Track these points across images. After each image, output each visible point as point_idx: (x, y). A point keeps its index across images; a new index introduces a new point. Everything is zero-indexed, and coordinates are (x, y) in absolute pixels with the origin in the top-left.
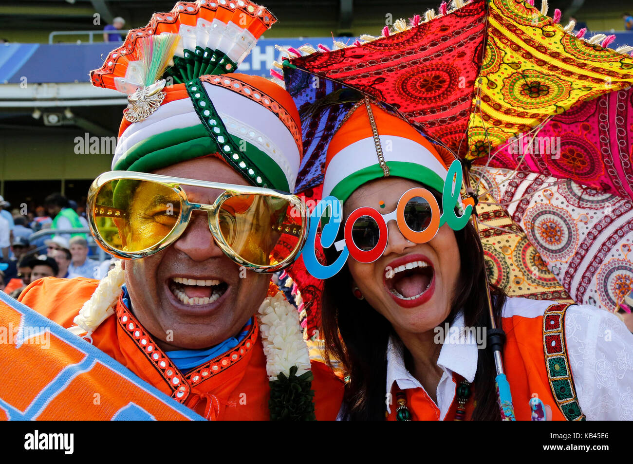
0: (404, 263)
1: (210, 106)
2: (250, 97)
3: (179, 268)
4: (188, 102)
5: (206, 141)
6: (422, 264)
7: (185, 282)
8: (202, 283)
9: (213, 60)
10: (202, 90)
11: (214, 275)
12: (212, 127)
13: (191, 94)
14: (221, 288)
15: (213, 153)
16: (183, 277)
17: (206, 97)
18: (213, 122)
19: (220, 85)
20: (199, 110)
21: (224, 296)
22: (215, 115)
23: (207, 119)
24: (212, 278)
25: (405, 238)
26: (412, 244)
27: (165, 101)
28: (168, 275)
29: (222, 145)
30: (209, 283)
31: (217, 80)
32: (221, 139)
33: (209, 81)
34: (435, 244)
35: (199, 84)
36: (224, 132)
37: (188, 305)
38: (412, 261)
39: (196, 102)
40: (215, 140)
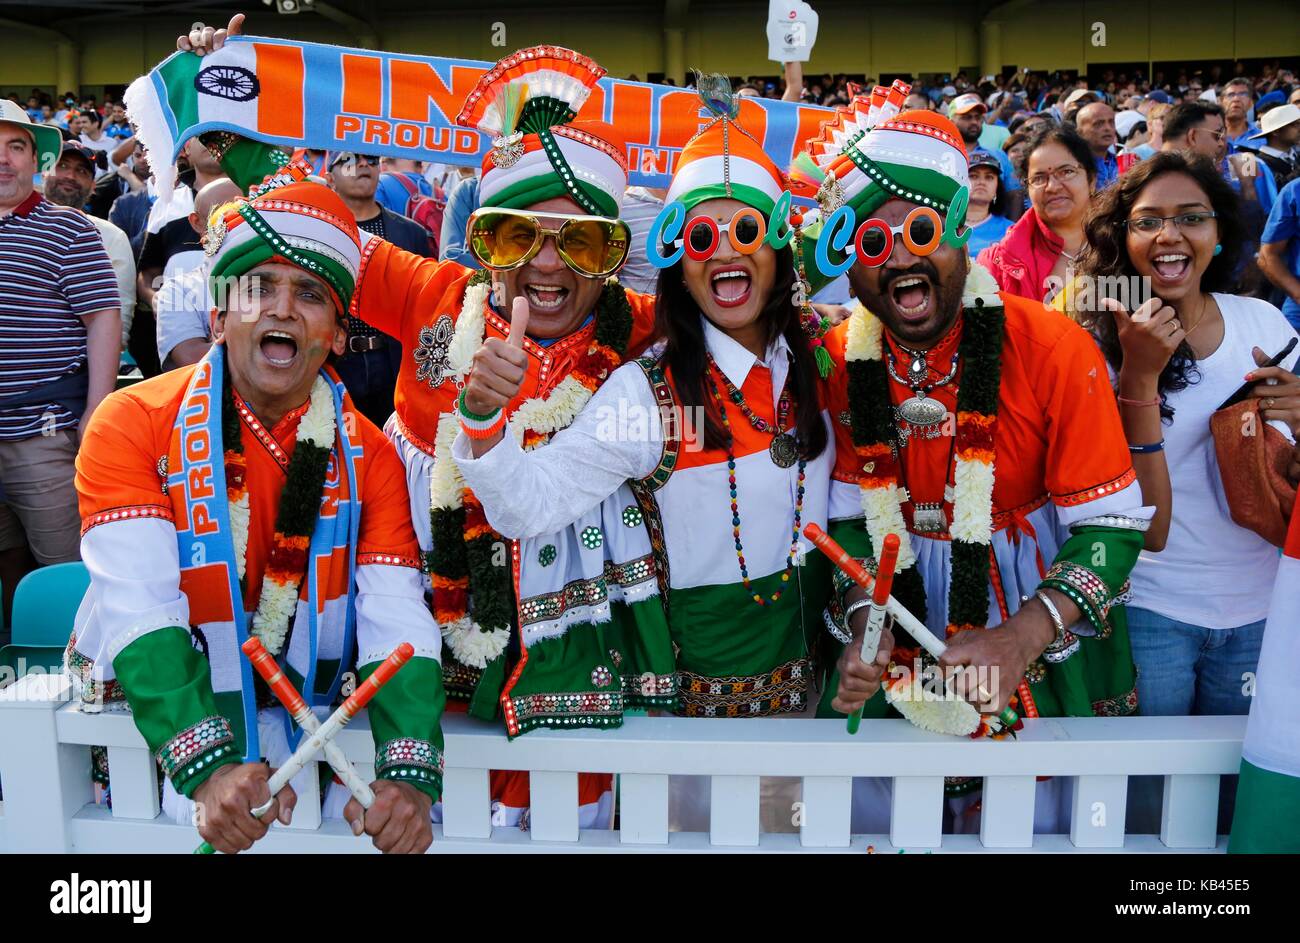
0: (729, 271)
1: (561, 156)
2: (590, 145)
3: (534, 278)
4: (542, 152)
5: (559, 186)
6: (742, 274)
7: (537, 288)
8: (549, 289)
9: (557, 110)
10: (553, 141)
11: (557, 283)
12: (563, 174)
13: (545, 145)
14: (564, 292)
15: (565, 195)
16: (536, 284)
17: (556, 148)
18: (563, 170)
19: (566, 136)
20: (553, 160)
21: (566, 300)
22: (564, 164)
23: (559, 167)
24: (555, 286)
25: (734, 250)
26: (738, 255)
27: (525, 152)
28: (525, 282)
29: (571, 189)
30: (554, 289)
31: (563, 131)
32: (570, 184)
33: (557, 133)
34: (754, 257)
35: (549, 135)
36: (572, 178)
37: (539, 306)
38: (735, 270)
39: (549, 153)
40: (566, 185)
